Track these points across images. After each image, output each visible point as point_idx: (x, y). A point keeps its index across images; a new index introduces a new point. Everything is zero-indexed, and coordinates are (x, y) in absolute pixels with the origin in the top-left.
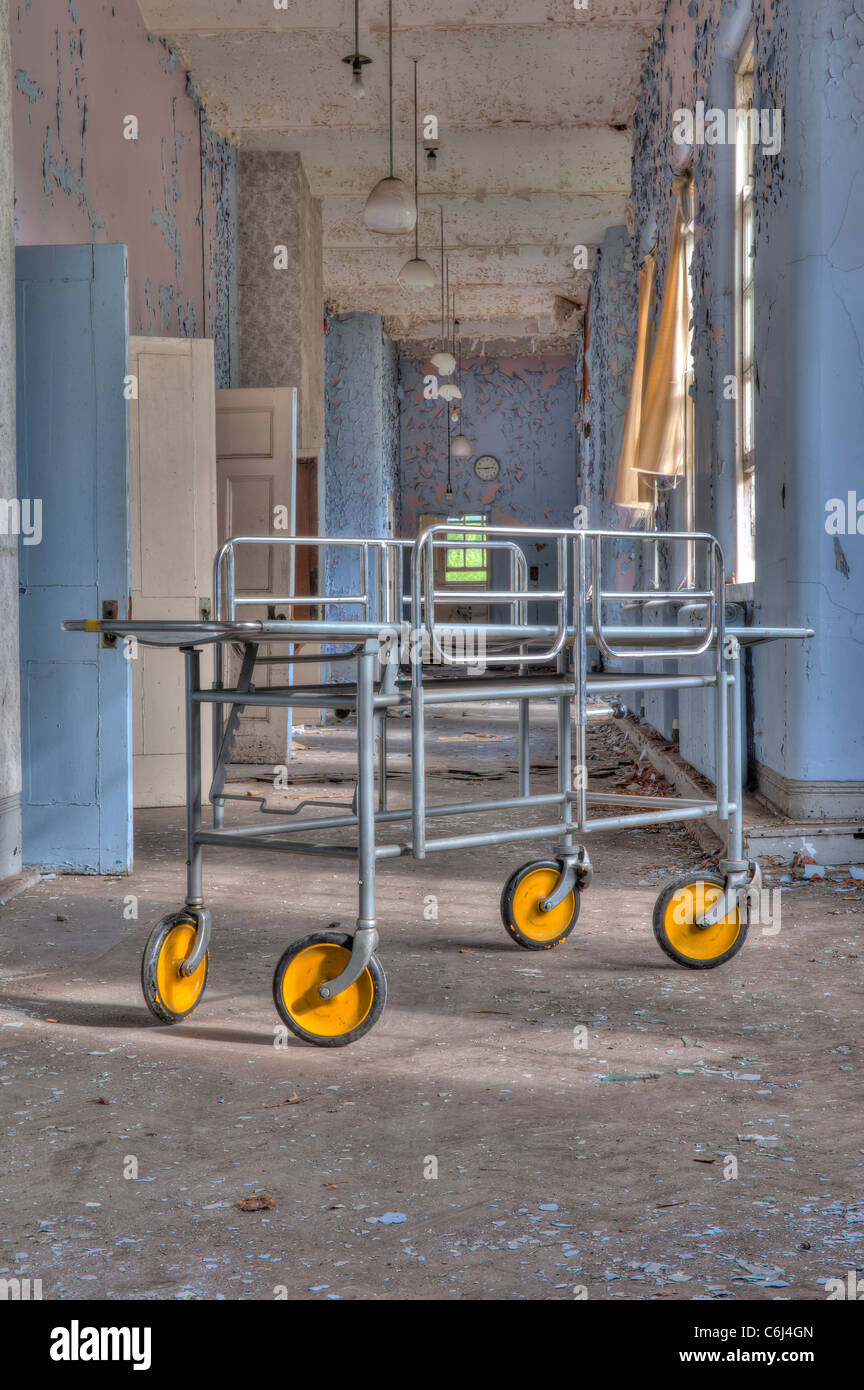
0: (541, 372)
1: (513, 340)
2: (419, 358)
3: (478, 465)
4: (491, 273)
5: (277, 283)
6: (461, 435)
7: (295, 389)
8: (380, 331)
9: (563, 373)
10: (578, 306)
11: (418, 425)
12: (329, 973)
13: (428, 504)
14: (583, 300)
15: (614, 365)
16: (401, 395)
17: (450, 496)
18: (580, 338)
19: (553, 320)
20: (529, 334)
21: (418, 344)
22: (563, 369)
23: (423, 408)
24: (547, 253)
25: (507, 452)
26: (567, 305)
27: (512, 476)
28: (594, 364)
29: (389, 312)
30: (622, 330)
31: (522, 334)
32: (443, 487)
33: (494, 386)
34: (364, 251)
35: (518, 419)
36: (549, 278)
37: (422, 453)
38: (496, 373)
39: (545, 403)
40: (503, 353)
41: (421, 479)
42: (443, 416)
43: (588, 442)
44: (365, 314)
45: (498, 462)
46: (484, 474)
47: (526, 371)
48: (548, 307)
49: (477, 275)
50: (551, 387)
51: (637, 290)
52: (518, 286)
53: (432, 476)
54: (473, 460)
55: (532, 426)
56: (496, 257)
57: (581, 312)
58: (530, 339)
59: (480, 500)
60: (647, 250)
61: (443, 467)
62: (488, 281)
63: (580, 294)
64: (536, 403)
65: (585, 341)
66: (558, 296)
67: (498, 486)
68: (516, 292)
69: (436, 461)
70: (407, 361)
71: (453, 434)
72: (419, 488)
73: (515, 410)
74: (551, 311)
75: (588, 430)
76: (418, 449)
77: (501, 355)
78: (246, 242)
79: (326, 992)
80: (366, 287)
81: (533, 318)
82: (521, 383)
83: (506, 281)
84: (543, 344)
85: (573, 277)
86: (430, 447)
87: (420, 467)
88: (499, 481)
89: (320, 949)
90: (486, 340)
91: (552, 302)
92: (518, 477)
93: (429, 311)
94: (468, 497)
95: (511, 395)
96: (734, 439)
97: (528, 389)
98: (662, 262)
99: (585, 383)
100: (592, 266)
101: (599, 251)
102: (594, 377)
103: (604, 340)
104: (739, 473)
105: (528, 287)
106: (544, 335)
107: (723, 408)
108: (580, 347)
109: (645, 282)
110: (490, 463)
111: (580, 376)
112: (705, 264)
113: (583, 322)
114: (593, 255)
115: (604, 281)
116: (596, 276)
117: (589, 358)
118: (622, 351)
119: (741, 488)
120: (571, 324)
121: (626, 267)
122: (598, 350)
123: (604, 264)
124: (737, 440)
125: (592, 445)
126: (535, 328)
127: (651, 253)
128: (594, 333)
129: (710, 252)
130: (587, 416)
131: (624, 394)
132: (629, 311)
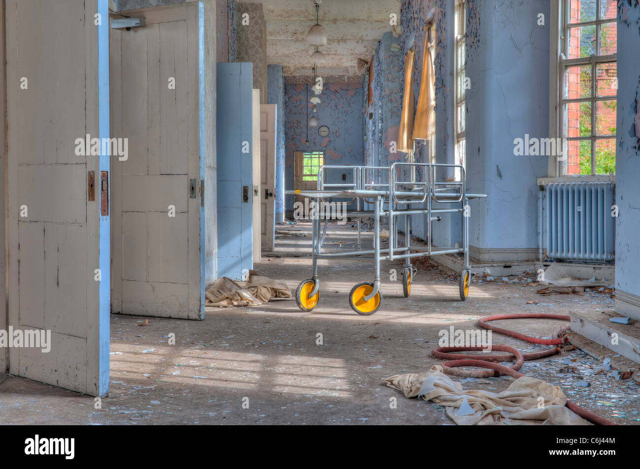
0: (347, 90)
1: (337, 76)
2: (294, 83)
3: (320, 130)
4: (332, 50)
5: (253, 57)
6: (313, 117)
7: (276, 105)
8: (281, 73)
9: (357, 90)
10: (367, 63)
11: (294, 112)
12: (367, 293)
13: (298, 147)
14: (369, 60)
15: (387, 91)
16: (287, 100)
17: (307, 144)
18: (367, 76)
19: (356, 69)
20: (344, 74)
21: (294, 77)
22: (357, 88)
23: (296, 105)
24: (358, 42)
25: (332, 124)
26: (362, 62)
27: (334, 135)
28: (376, 88)
29: (285, 64)
30: (390, 76)
31: (341, 74)
32: (304, 140)
33: (327, 95)
34: (280, 41)
35: (338, 110)
36: (357, 52)
37: (295, 125)
38: (328, 89)
39: (349, 103)
40: (331, 81)
41: (295, 136)
42: (304, 108)
43: (371, 122)
44: (276, 65)
45: (329, 129)
46: (323, 134)
47: (341, 89)
48: (355, 63)
49: (326, 50)
50: (352, 96)
51: (403, 63)
52: (343, 55)
53: (300, 135)
54: (318, 128)
55: (343, 113)
56: (336, 44)
57: (368, 66)
58: (344, 75)
59: (320, 145)
60: (409, 48)
61: (305, 130)
62: (330, 53)
63: (369, 58)
64: (345, 103)
65: (369, 77)
66: (359, 59)
67: (328, 139)
68: (341, 57)
69: (301, 128)
70: (289, 84)
71: (310, 116)
72: (294, 139)
73: (336, 106)
74: (356, 65)
75: (371, 115)
76: (293, 123)
77: (330, 82)
78: (240, 40)
79: (366, 299)
80: (278, 55)
81: (347, 67)
82: (339, 94)
83: (338, 52)
84: (349, 78)
85: (367, 52)
86: (299, 122)
87: (295, 131)
88: (329, 137)
89: (364, 287)
90: (325, 76)
91: (356, 61)
92: (337, 135)
93: (303, 64)
94: (315, 144)
95: (335, 100)
96: (453, 128)
97: (342, 97)
98: (418, 56)
99: (369, 95)
100: (375, 47)
101: (379, 42)
102: (375, 94)
103: (382, 80)
104: (456, 140)
105: (346, 55)
106: (351, 75)
107: (450, 117)
108: (367, 80)
109: (408, 61)
110: (325, 129)
111: (367, 93)
112: (441, 62)
113: (369, 70)
114: (376, 43)
115: (382, 55)
116: (377, 51)
117: (373, 85)
118: (391, 85)
119: (456, 146)
120: (363, 70)
121: (392, 49)
122: (379, 83)
123: (382, 48)
124: (455, 129)
125: (374, 123)
126: (347, 71)
127: (410, 49)
128: (375, 75)
129: (444, 58)
130: (371, 110)
131: (391, 103)
132: (393, 68)
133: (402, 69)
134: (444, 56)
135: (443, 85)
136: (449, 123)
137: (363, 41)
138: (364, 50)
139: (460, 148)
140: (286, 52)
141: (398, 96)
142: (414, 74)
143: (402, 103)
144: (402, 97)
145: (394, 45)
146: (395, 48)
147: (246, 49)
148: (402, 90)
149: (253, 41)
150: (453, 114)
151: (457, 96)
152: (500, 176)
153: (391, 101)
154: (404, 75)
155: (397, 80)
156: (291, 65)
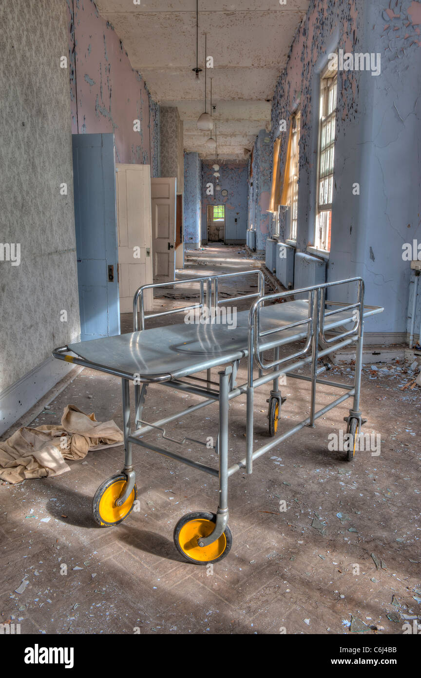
0: (239, 168)
1: (232, 160)
4: (228, 142)
6: (218, 184)
7: (176, 178)
8: (198, 157)
10: (250, 151)
13: (210, 203)
15: (261, 168)
16: (203, 174)
17: (215, 200)
18: (250, 160)
19: (244, 155)
21: (207, 160)
22: (244, 167)
23: (209, 177)
24: (243, 137)
25: (230, 189)
26: (247, 151)
27: (231, 196)
28: (255, 167)
29: (201, 152)
30: (263, 158)
31: (235, 158)
32: (213, 198)
33: (227, 172)
34: (194, 135)
35: (233, 180)
36: (243, 143)
38: (227, 168)
39: (240, 176)
40: (229, 163)
43: (252, 188)
44: (194, 153)
45: (227, 191)
46: (223, 194)
47: (235, 168)
48: (242, 151)
49: (224, 143)
50: (241, 172)
52: (235, 146)
54: (221, 191)
55: (236, 182)
56: (230, 138)
57: (251, 153)
59: (223, 201)
61: (214, 193)
62: (227, 144)
63: (251, 148)
64: (238, 176)
66: (244, 148)
67: (227, 198)
68: (234, 147)
70: (205, 165)
71: (216, 184)
72: (207, 198)
73: (232, 178)
74: (243, 153)
75: (252, 184)
78: (162, 133)
81: (238, 154)
82: (233, 171)
83: (232, 144)
84: (239, 161)
85: (250, 143)
88: (228, 196)
90: (225, 160)
93: (211, 152)
94: (220, 201)
95: (231, 174)
96: (315, 200)
97: (235, 172)
98: (284, 140)
99: (251, 172)
100: (255, 140)
101: (257, 136)
102: (254, 170)
103: (258, 161)
104: (317, 211)
105: (237, 146)
106: (240, 159)
107: (312, 190)
108: (250, 162)
109: (276, 146)
110: (225, 192)
111: (249, 170)
112: (305, 142)
113: (251, 156)
114: (255, 138)
115: (259, 145)
116: (256, 143)
117: (253, 165)
118: (264, 164)
119: (317, 216)
120: (248, 156)
121: (265, 141)
122: (257, 164)
123: (259, 140)
124: (317, 201)
125: (253, 189)
126: (238, 157)
127: (278, 138)
128: (254, 159)
129: (309, 138)
130: (251, 181)
131: (264, 176)
132: (266, 153)
133: (272, 153)
134: (309, 136)
135: (307, 162)
136: (312, 195)
137: (246, 135)
138: (248, 142)
139: (320, 218)
140: (199, 144)
141: (268, 172)
142: (280, 154)
143: (271, 177)
144: (271, 173)
145: (267, 138)
146: (267, 140)
147: (167, 139)
148: (271, 167)
149: (171, 133)
150: (315, 188)
151: (319, 172)
152: (373, 258)
153: (264, 175)
154: (273, 157)
155: (268, 162)
156: (203, 152)
